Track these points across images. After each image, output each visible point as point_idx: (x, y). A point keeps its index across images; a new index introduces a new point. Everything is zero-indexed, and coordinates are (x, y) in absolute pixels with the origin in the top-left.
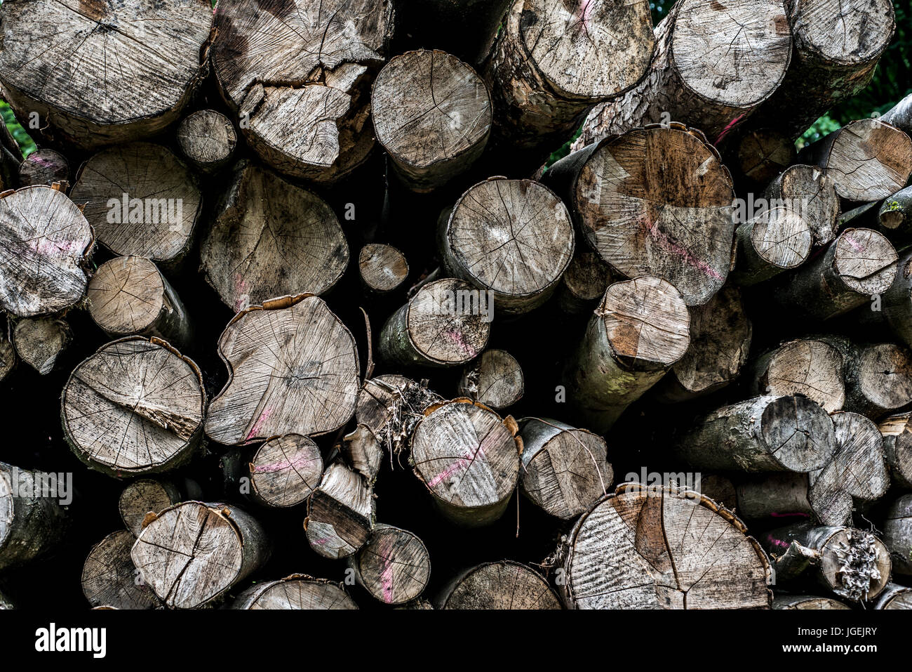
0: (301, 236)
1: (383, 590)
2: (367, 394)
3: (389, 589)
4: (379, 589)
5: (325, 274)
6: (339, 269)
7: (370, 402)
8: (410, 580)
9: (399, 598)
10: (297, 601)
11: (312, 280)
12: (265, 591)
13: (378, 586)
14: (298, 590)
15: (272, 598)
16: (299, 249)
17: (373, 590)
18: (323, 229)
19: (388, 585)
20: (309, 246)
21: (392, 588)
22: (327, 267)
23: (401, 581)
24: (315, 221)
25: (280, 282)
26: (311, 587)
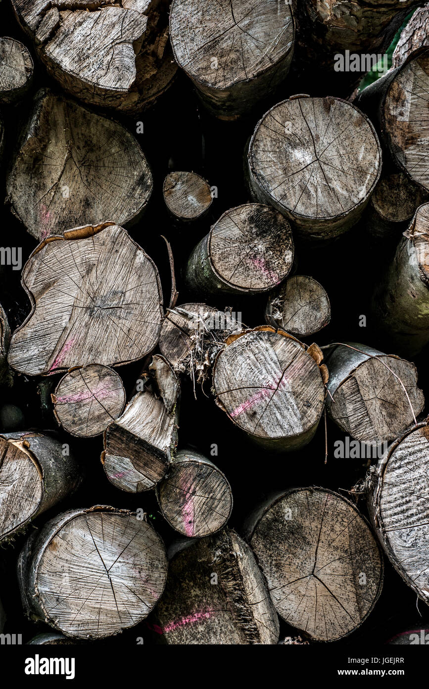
0: (104, 166)
1: (184, 523)
2: (170, 323)
3: (190, 522)
4: (181, 522)
5: (129, 203)
6: (142, 197)
7: (173, 331)
8: (212, 513)
9: (201, 531)
10: (99, 533)
11: (116, 210)
12: (66, 524)
13: (180, 520)
14: (100, 522)
15: (74, 530)
16: (103, 178)
17: (174, 524)
18: (126, 158)
19: (189, 518)
20: (112, 176)
21: (194, 522)
22: (131, 196)
23: (203, 514)
24: (118, 150)
25: (84, 212)
26: (113, 519)
